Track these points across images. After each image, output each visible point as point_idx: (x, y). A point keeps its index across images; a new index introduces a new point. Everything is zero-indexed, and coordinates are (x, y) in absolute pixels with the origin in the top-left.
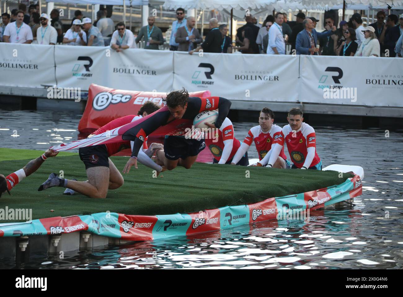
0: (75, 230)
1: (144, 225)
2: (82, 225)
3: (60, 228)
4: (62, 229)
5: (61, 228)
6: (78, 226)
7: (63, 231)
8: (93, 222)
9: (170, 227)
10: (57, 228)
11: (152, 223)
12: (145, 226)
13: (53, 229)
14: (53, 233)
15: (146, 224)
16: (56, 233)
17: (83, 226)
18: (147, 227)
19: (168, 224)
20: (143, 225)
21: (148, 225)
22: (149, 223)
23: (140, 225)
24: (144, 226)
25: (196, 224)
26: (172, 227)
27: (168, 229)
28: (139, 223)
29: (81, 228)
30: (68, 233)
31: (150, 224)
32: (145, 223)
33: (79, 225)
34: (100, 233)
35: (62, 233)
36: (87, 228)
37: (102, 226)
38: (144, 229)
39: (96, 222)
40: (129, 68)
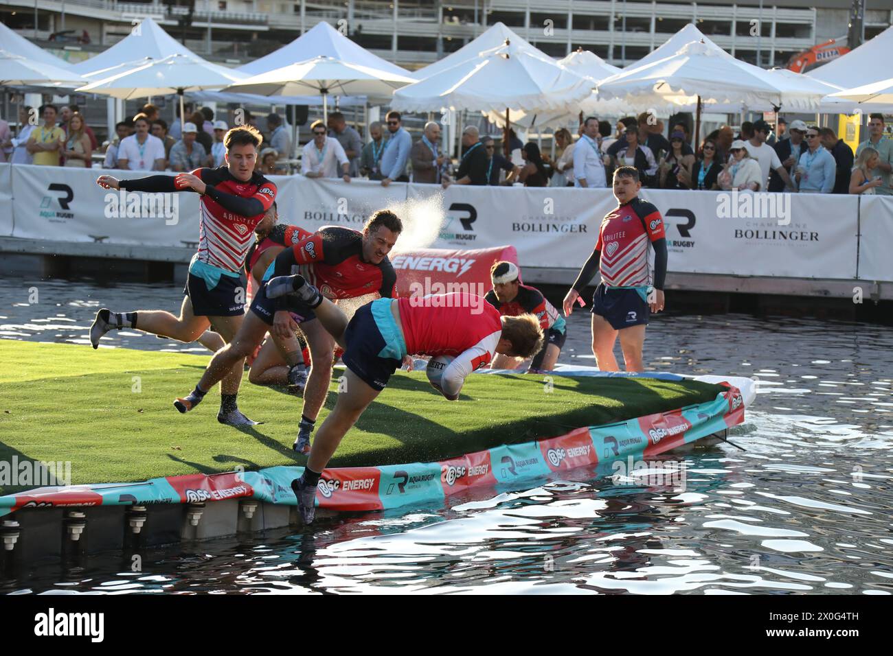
0: (229, 495)
1: (360, 484)
2: (242, 487)
3: (203, 493)
4: (207, 494)
5: (205, 492)
6: (234, 488)
7: (209, 497)
8: (262, 483)
9: (408, 484)
10: (198, 491)
11: (374, 480)
12: (362, 485)
13: (190, 493)
14: (190, 500)
15: (362, 481)
16: (196, 500)
17: (245, 489)
18: (365, 487)
19: (402, 480)
20: (358, 483)
21: (368, 485)
22: (367, 480)
23: (353, 485)
24: (361, 487)
26: (412, 484)
27: (405, 487)
29: (241, 492)
30: (217, 500)
31: (370, 482)
33: (238, 488)
34: (276, 500)
35: (207, 500)
36: (252, 492)
37: (280, 489)
38: (361, 491)
39: (269, 483)
40: (332, 212)
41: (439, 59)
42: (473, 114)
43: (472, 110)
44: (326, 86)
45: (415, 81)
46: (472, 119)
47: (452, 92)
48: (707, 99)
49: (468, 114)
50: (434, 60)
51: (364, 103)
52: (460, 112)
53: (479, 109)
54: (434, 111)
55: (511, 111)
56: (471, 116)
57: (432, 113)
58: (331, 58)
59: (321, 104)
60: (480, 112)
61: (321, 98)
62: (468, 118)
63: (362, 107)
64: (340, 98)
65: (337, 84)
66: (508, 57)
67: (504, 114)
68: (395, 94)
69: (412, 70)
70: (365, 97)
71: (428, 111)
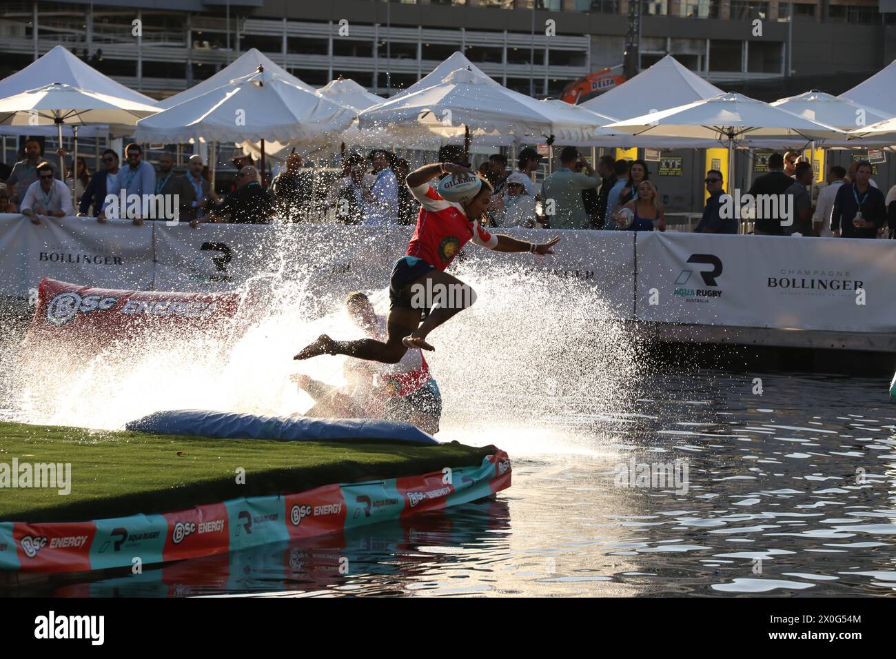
1: (70, 542)
9: (127, 542)
11: (86, 537)
12: (72, 542)
15: (73, 538)
18: (76, 545)
19: (120, 537)
20: (68, 540)
21: (79, 542)
22: (79, 538)
23: (63, 542)
24: (71, 544)
25: (178, 533)
26: (131, 542)
27: (122, 546)
28: (59, 539)
31: (83, 540)
32: (71, 538)
38: (72, 549)
40: (70, 253)
41: (189, 86)
42: (227, 146)
43: (223, 141)
44: (62, 115)
45: (160, 110)
46: (225, 151)
47: (200, 122)
48: (476, 129)
49: (221, 146)
50: (181, 88)
51: (106, 134)
52: (211, 143)
53: (231, 140)
54: (182, 142)
55: (266, 142)
56: (224, 149)
57: (181, 145)
58: (65, 86)
59: (57, 135)
60: (234, 144)
61: (56, 128)
62: (221, 151)
63: (104, 139)
64: (78, 129)
65: (74, 113)
66: (261, 84)
67: (259, 145)
68: (138, 124)
69: (159, 99)
70: (107, 127)
71: (176, 143)
